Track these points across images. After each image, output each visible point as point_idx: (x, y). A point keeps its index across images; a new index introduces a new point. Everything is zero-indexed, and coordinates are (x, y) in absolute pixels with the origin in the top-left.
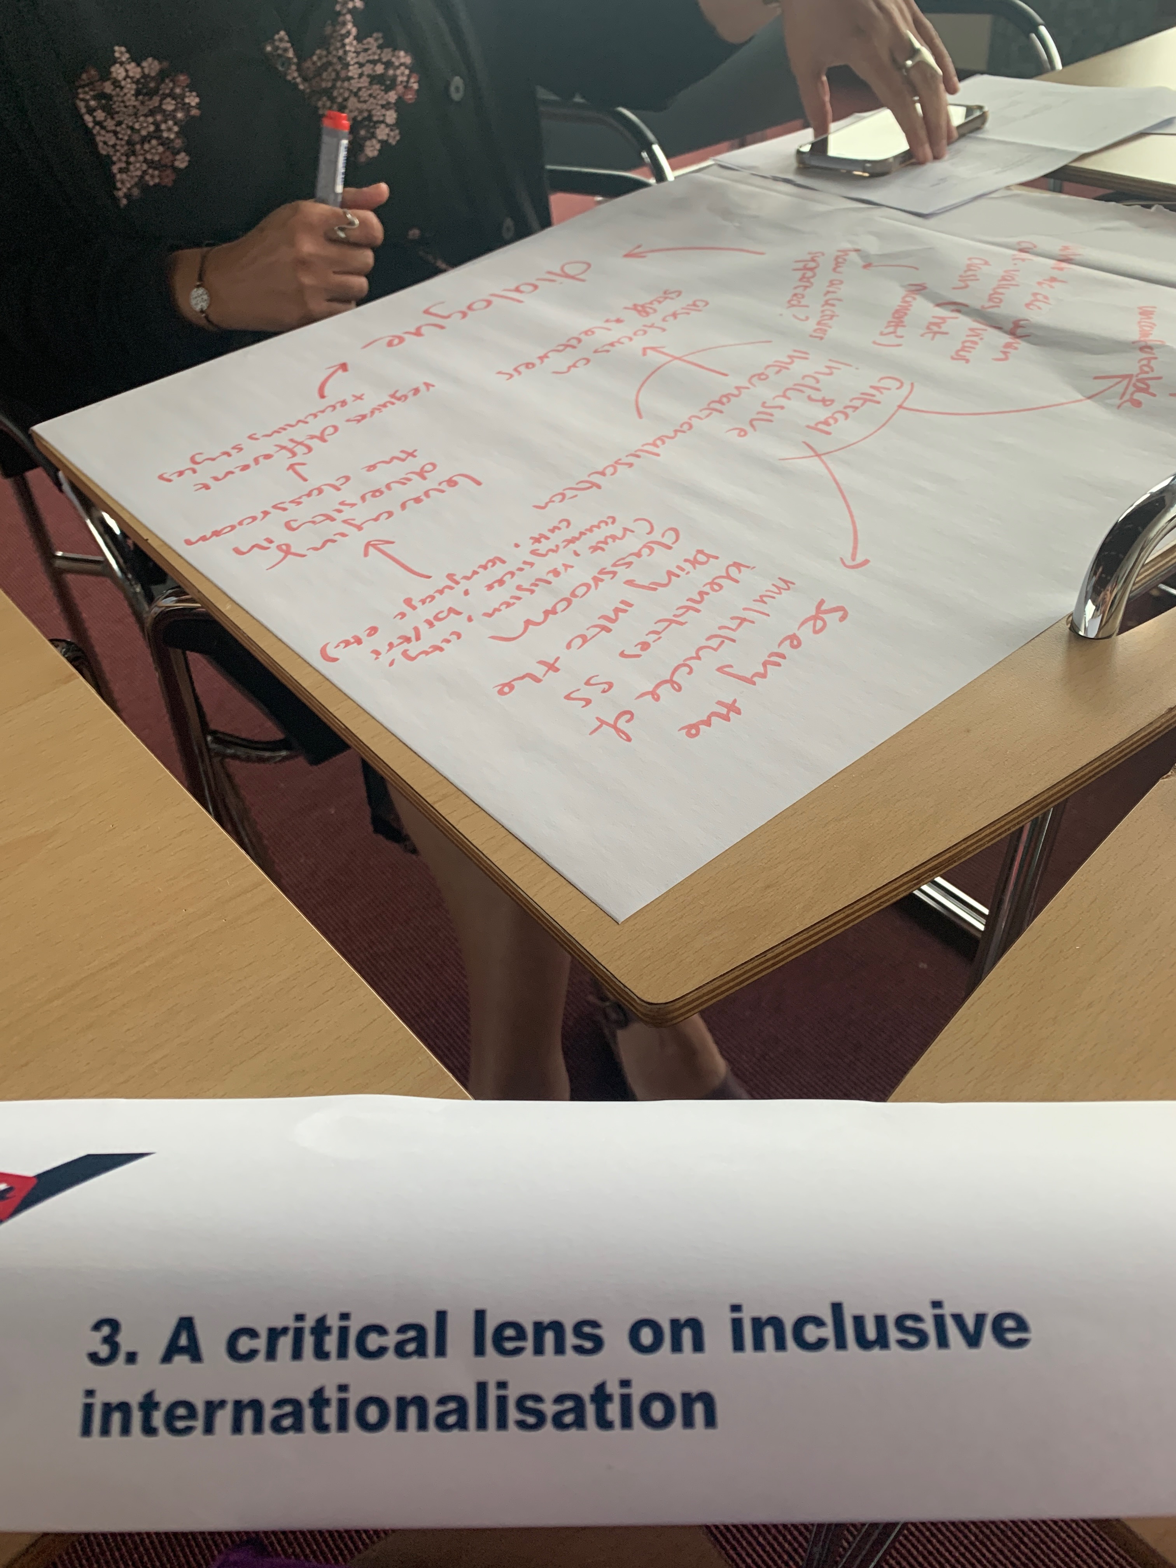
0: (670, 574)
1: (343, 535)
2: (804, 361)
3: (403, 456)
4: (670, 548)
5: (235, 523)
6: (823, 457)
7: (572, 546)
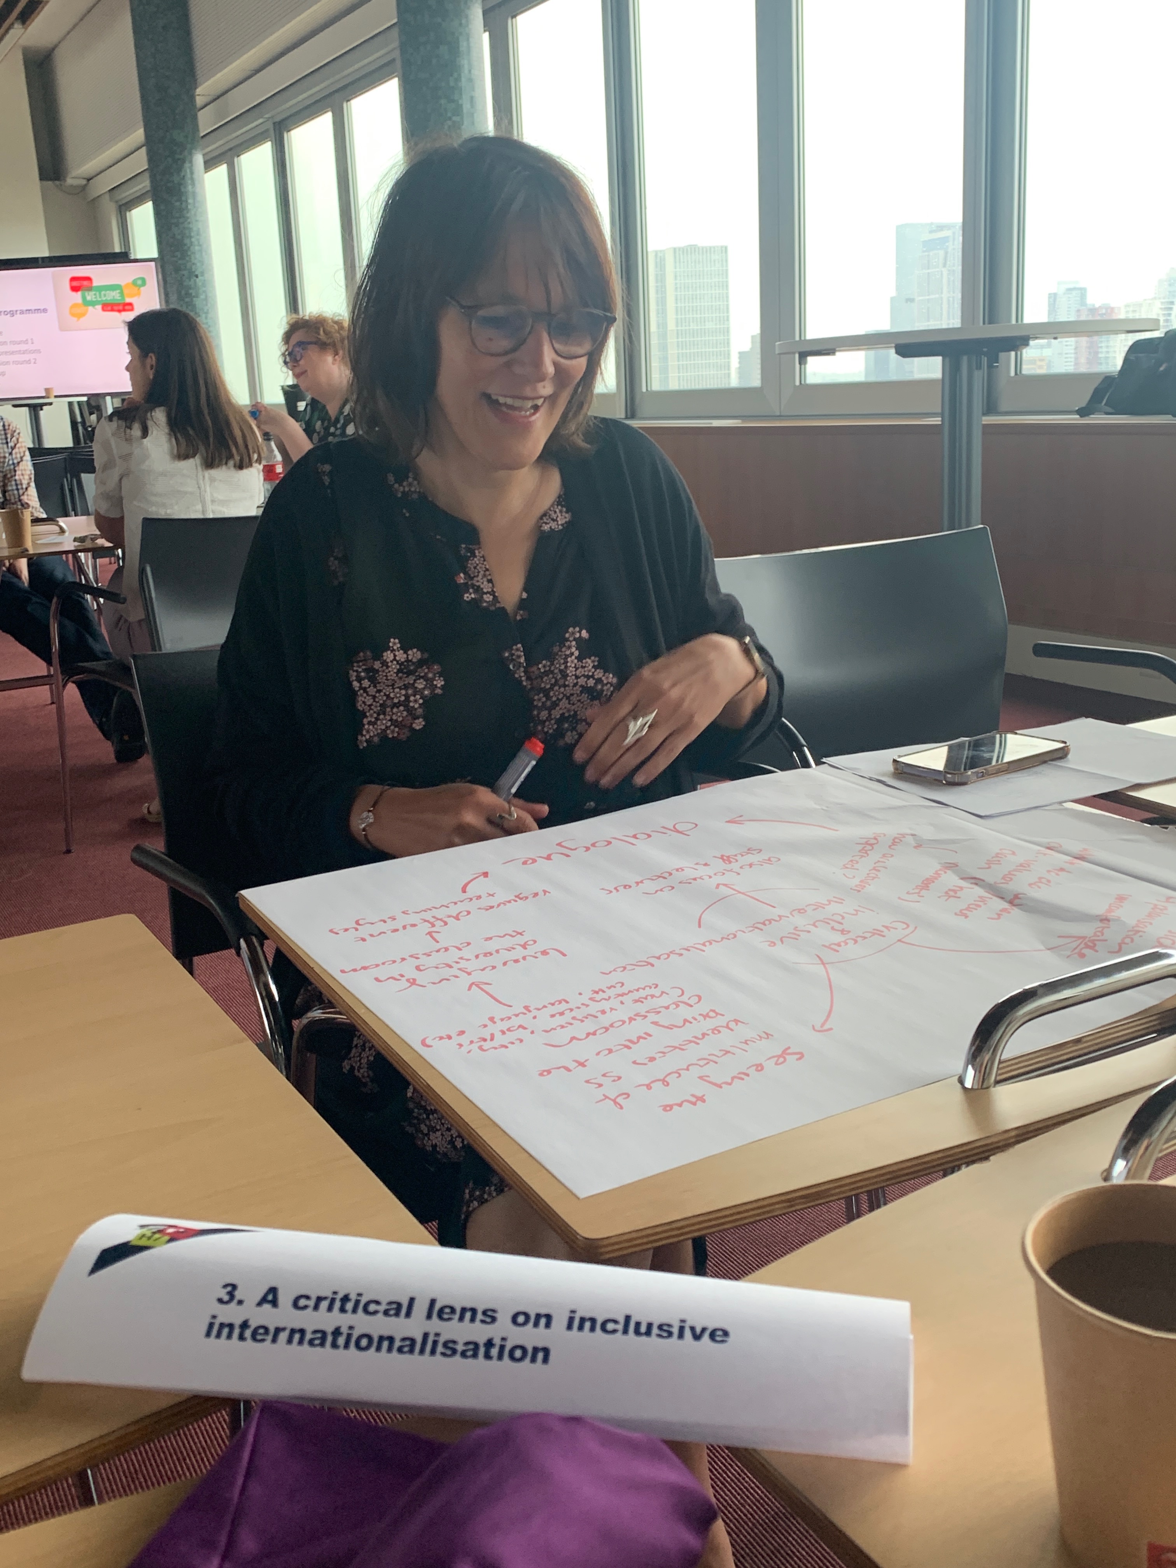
0: (685, 1021)
1: (457, 977)
2: (840, 905)
3: (514, 934)
4: (691, 1006)
5: (380, 963)
6: (827, 966)
7: (620, 998)
